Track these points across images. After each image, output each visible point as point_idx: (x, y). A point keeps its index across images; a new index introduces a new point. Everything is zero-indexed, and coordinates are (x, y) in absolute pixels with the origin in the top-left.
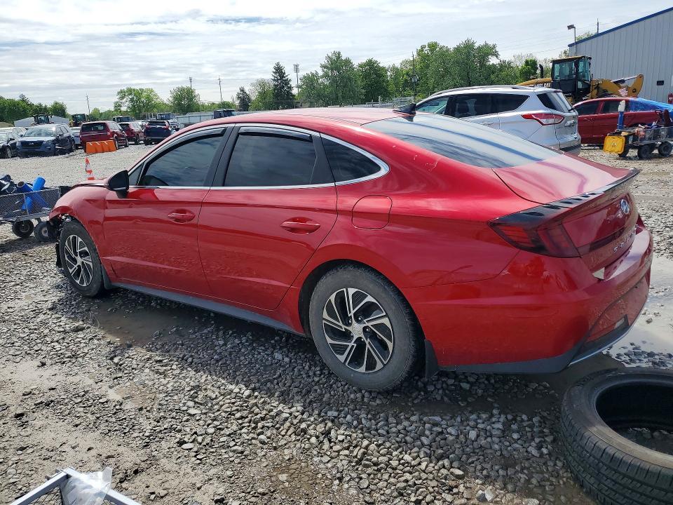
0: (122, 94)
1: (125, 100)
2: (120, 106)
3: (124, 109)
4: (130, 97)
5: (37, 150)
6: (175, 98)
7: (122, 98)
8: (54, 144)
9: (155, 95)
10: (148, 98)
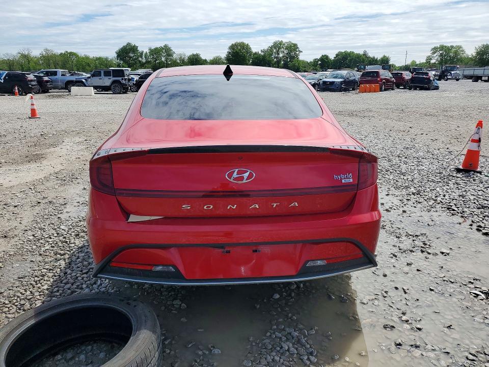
0: (435, 50)
1: (436, 54)
2: (431, 59)
3: (433, 61)
4: (441, 52)
5: (330, 87)
6: (478, 53)
7: (434, 53)
8: (342, 84)
9: (463, 51)
10: (456, 53)
